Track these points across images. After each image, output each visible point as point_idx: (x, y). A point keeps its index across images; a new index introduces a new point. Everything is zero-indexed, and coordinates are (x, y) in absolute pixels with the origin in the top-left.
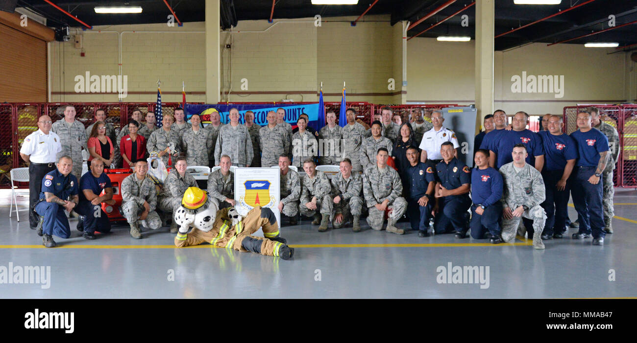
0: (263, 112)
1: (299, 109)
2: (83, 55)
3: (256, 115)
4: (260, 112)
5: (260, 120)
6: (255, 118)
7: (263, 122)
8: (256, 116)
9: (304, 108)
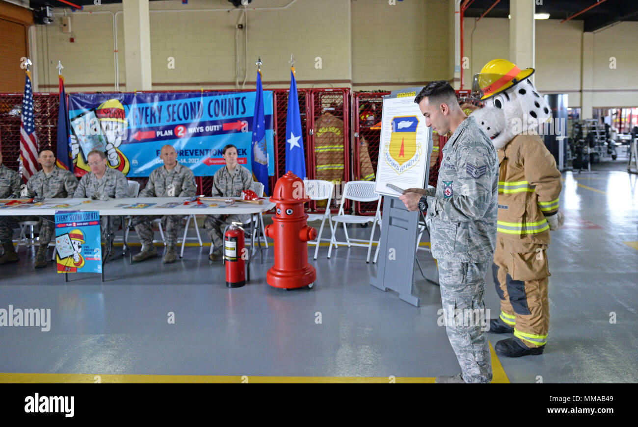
0: (186, 104)
1: (238, 99)
2: (72, 40)
3: (176, 108)
4: (180, 104)
5: (181, 116)
6: (174, 113)
7: (186, 118)
8: (176, 110)
9: (244, 98)
